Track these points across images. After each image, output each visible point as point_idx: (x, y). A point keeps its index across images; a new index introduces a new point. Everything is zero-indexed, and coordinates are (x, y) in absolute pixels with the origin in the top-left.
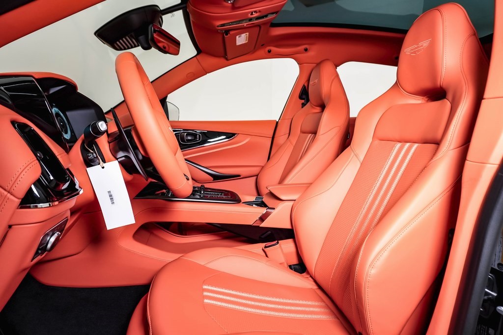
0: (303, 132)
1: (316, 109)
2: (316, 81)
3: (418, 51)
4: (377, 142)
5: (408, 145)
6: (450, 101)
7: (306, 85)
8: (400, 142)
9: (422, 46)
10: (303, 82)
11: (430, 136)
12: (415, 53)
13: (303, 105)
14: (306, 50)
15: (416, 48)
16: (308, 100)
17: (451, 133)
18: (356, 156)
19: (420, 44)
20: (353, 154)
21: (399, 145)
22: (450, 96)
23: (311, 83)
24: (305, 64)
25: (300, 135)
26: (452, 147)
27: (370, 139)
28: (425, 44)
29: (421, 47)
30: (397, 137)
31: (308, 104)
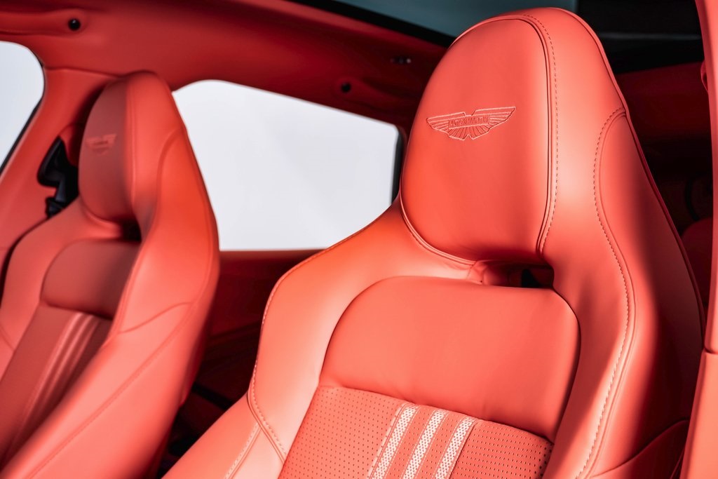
0: (49, 302)
1: (96, 225)
2: (110, 138)
3: (474, 131)
4: (334, 391)
5: (438, 416)
6: (574, 305)
7: (66, 139)
8: (412, 400)
9: (486, 119)
10: (58, 125)
11: (515, 405)
12: (462, 133)
13: (53, 208)
14: (75, 26)
15: (465, 122)
16: (72, 192)
17: (598, 423)
18: (267, 434)
19: (480, 112)
20: (256, 427)
21: (408, 413)
22: (572, 286)
23: (89, 140)
24: (66, 71)
25: (37, 309)
26: (600, 467)
27: (311, 382)
28: (495, 115)
29: (480, 121)
30: (402, 382)
31: (74, 208)
